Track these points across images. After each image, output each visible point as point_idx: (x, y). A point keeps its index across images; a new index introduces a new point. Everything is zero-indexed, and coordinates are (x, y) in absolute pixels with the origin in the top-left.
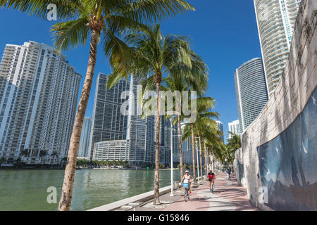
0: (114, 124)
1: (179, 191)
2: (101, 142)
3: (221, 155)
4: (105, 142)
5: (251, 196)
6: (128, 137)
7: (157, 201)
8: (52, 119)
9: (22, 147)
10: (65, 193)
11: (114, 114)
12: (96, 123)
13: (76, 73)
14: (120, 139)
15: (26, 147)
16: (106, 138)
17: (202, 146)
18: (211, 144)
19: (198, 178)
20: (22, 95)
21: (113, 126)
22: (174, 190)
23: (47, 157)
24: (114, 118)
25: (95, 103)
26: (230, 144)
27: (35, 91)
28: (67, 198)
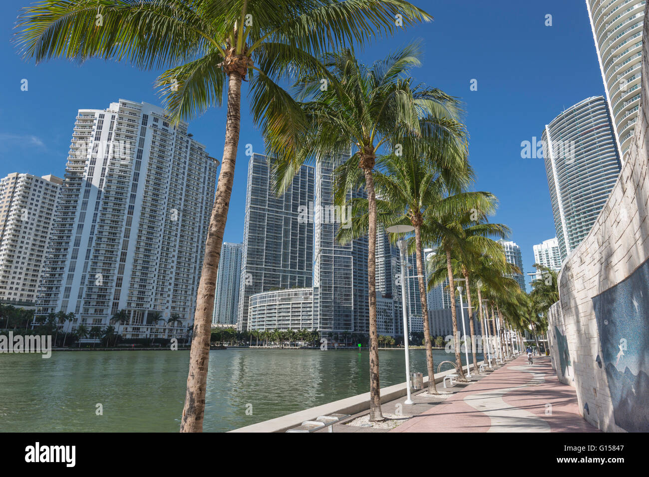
0: (285, 254)
1: (425, 395)
2: (263, 294)
3: (516, 317)
4: (270, 293)
5: (586, 407)
6: (316, 282)
7: (377, 413)
8: (166, 250)
9: (116, 305)
10: (192, 394)
11: (286, 236)
12: (250, 254)
13: (207, 157)
14: (301, 286)
15: (122, 305)
16: (272, 284)
17: (474, 298)
18: (493, 292)
19: (467, 367)
20: (111, 204)
21: (285, 260)
22: (413, 391)
23: (160, 325)
24: (286, 243)
25: (248, 214)
26: (537, 292)
27: (133, 197)
28: (196, 404)
